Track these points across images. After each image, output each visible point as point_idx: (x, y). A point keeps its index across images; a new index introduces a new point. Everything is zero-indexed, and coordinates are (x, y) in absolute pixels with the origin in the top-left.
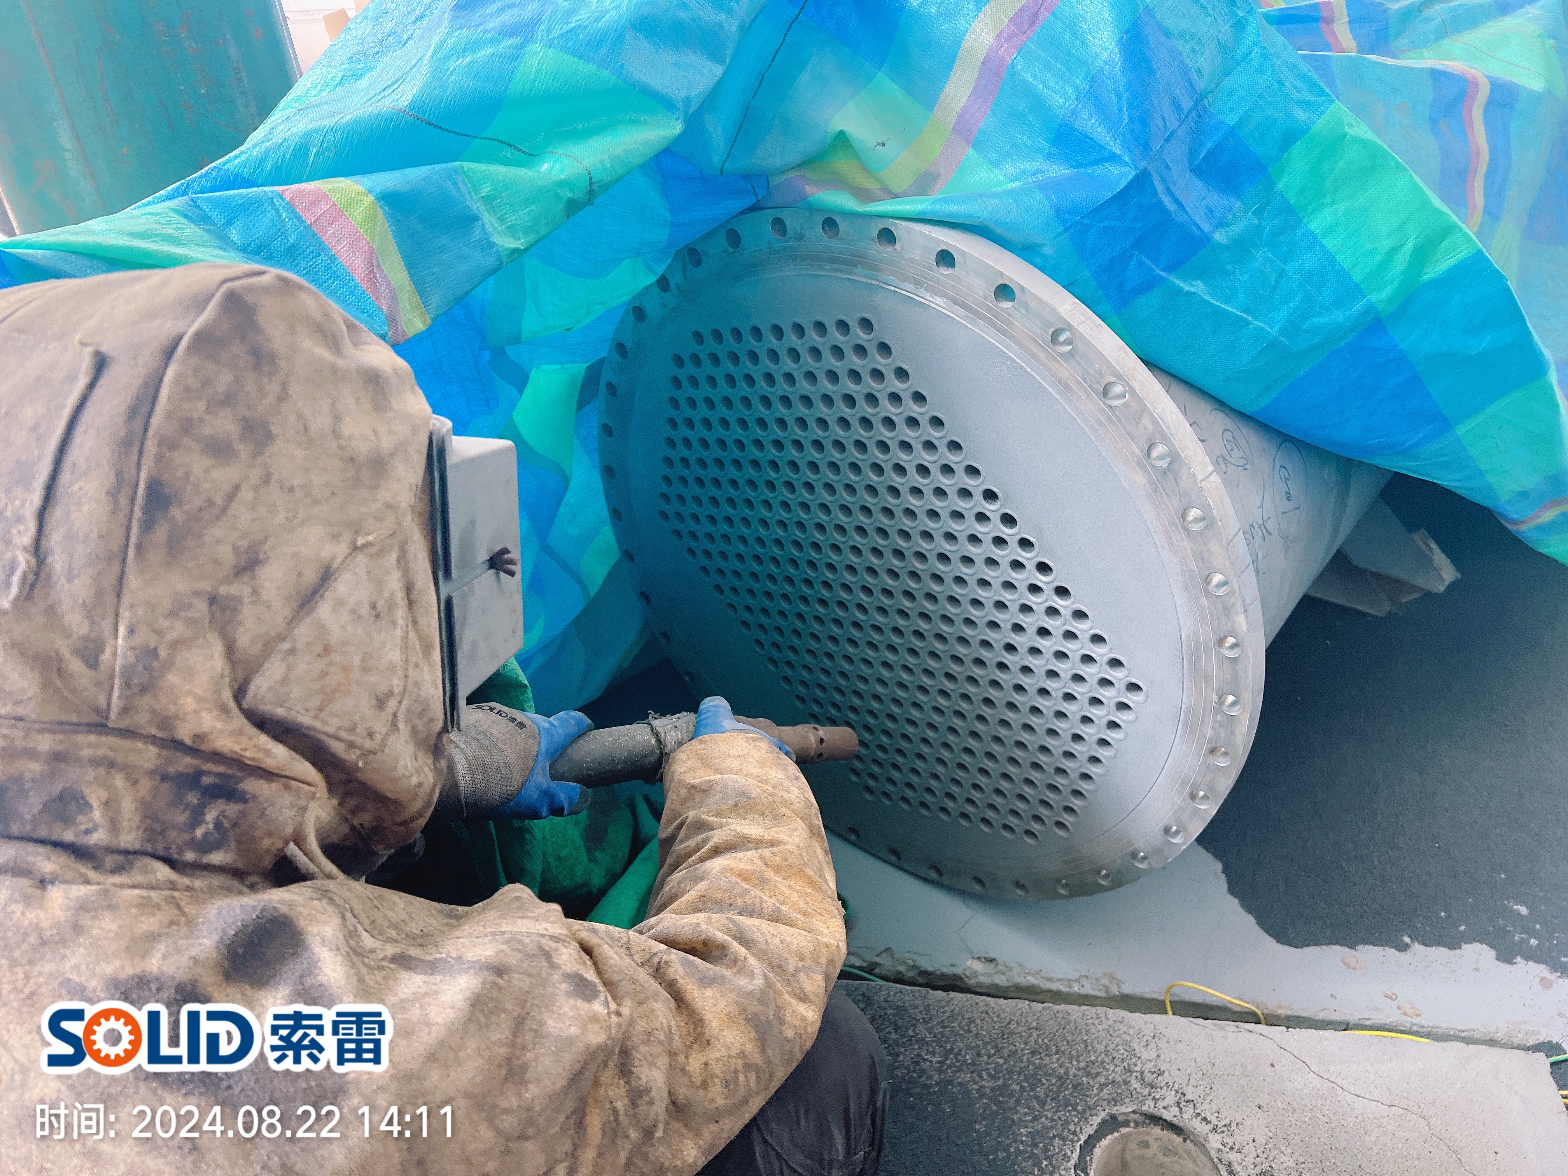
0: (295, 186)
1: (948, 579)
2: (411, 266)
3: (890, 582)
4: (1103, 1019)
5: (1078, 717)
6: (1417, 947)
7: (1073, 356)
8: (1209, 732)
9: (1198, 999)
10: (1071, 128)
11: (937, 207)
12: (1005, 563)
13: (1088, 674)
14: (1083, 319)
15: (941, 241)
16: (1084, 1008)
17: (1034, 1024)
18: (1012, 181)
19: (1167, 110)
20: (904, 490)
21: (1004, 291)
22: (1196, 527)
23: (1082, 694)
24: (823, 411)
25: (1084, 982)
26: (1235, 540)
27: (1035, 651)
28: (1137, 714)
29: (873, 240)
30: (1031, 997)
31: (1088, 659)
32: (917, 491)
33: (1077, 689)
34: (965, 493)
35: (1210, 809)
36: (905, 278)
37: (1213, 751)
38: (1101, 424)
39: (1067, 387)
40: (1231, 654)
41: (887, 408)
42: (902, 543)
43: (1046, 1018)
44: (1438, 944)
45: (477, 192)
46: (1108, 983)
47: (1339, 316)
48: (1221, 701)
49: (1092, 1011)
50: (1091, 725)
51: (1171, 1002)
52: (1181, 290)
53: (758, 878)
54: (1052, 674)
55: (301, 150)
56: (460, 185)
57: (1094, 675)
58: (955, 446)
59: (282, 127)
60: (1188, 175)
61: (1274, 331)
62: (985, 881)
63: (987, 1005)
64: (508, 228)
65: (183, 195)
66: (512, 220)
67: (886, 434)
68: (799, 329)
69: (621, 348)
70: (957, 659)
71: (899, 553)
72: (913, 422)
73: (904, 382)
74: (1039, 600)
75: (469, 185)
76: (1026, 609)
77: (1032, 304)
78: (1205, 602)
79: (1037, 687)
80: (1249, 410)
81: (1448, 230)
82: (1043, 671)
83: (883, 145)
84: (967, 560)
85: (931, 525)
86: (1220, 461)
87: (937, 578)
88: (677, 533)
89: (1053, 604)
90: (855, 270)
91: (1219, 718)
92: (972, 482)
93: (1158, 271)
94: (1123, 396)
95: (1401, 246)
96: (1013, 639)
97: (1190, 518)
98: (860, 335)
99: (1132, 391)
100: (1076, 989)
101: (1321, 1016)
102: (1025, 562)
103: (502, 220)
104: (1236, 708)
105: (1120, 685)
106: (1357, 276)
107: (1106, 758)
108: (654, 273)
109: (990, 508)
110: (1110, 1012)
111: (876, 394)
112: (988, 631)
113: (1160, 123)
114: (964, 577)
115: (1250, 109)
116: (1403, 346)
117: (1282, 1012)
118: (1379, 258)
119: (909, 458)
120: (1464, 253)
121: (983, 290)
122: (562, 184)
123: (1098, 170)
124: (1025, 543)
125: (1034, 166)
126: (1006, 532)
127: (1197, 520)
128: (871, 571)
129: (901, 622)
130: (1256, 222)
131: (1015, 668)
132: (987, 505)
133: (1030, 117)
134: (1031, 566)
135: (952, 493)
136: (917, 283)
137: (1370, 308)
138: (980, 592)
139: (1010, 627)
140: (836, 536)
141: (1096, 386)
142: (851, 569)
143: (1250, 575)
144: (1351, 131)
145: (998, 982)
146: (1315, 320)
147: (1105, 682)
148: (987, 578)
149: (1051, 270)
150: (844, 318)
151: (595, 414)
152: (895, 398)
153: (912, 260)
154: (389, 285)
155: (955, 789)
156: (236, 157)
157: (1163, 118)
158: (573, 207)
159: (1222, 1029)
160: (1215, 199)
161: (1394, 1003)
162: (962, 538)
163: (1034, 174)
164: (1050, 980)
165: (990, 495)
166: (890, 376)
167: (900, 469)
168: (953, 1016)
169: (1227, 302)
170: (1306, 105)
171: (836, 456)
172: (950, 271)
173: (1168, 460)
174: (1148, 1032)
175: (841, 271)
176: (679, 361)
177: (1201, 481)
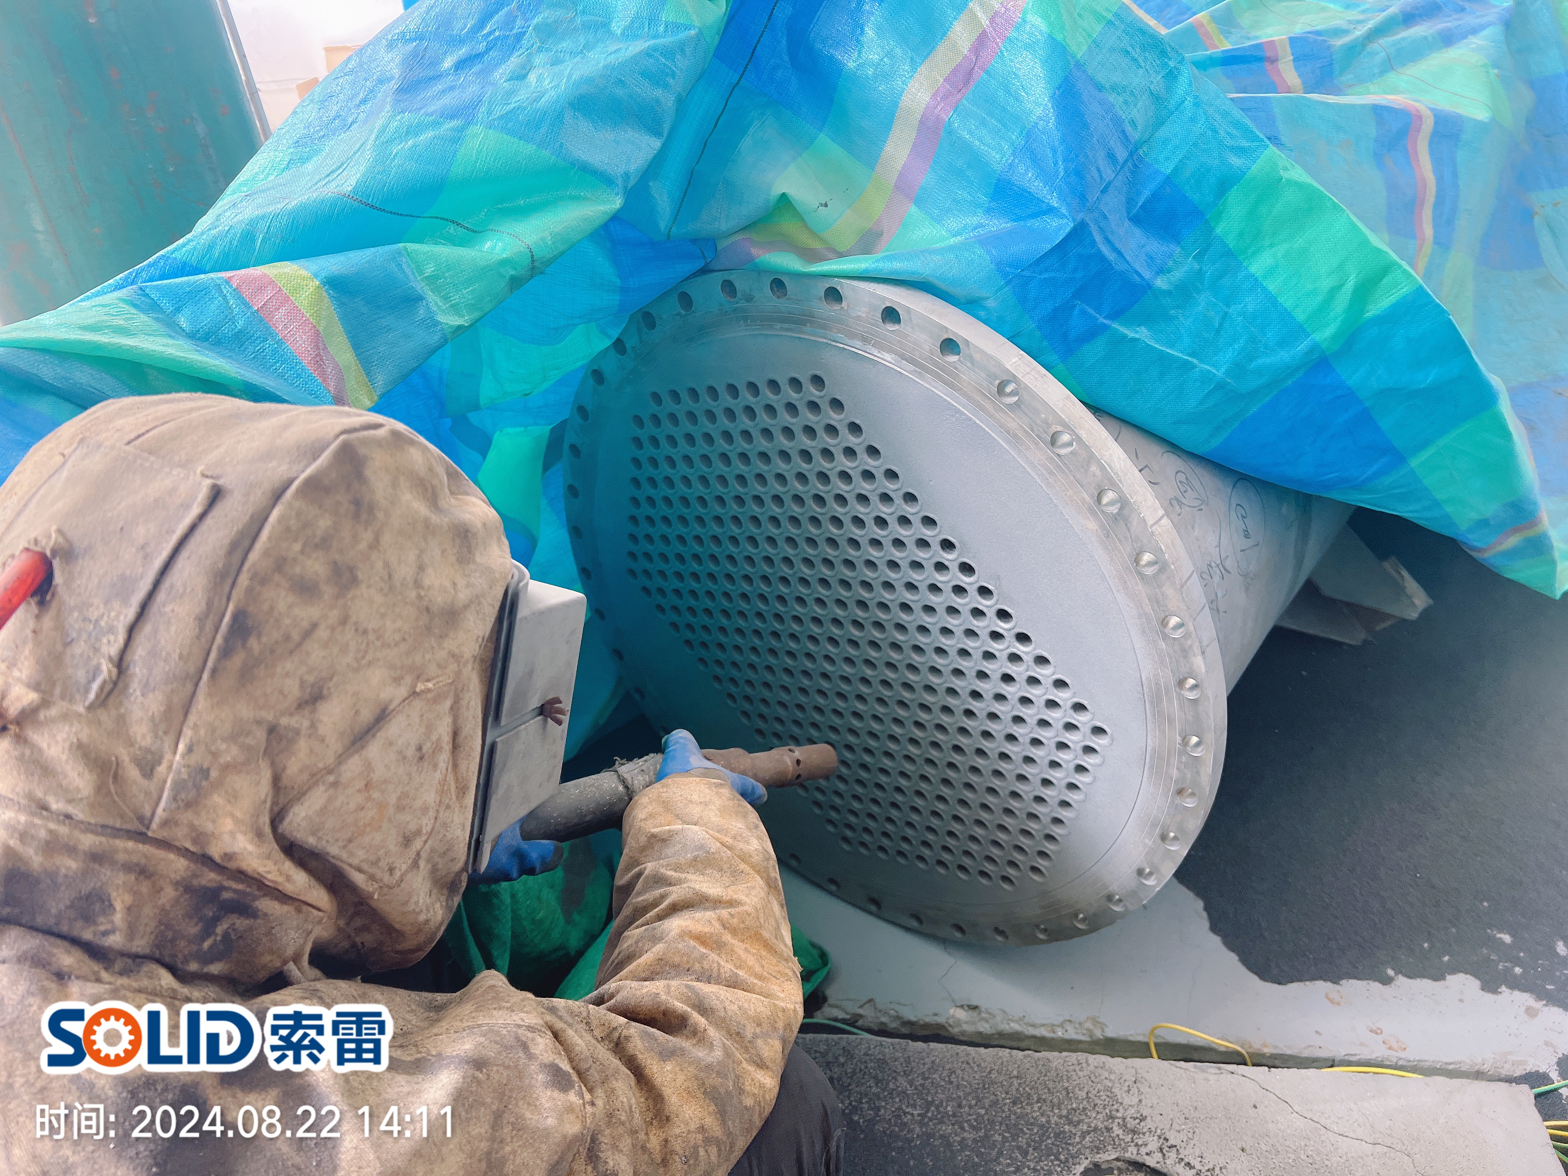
0: (242, 272)
1: (911, 628)
2: (357, 346)
3: (855, 633)
4: (1084, 1065)
5: (1046, 762)
6: (1401, 978)
7: (1019, 406)
8: (1175, 773)
9: (1182, 1040)
10: (1009, 183)
11: (881, 265)
12: (965, 611)
13: (1053, 719)
14: (1028, 370)
15: (885, 298)
16: (1065, 1054)
17: (1015, 1073)
18: (954, 236)
19: (1102, 162)
20: (864, 542)
21: (949, 345)
22: (1149, 571)
23: (1049, 739)
24: (782, 466)
25: (1068, 1026)
26: (1189, 583)
27: (1000, 697)
28: (1103, 757)
29: (820, 299)
30: (1015, 1044)
31: (1052, 704)
32: (876, 543)
33: (1044, 734)
34: (923, 543)
35: (1180, 850)
36: (852, 335)
37: (1180, 792)
38: (1051, 473)
39: (1016, 436)
40: (1192, 696)
41: (843, 463)
42: (865, 594)
43: (1027, 1066)
44: (1423, 976)
45: (421, 272)
46: (1091, 1027)
47: (1284, 356)
48: (1185, 742)
49: (1073, 1057)
50: (1060, 769)
51: (1156, 1045)
52: (1125, 336)
53: (715, 942)
54: (1018, 720)
55: (248, 236)
56: (404, 266)
57: (1059, 720)
58: (910, 498)
59: (228, 214)
60: (1127, 223)
61: (1220, 373)
62: (964, 927)
63: (968, 1055)
64: (452, 306)
65: (132, 283)
66: (455, 298)
67: (842, 488)
68: (753, 387)
69: (582, 410)
70: (925, 707)
71: (862, 604)
72: (868, 475)
73: (859, 436)
74: (1001, 647)
75: (413, 266)
76: (989, 656)
77: (977, 356)
78: (1163, 645)
79: (1005, 733)
80: (1201, 450)
81: (1387, 269)
82: (1009, 717)
83: (826, 205)
84: (929, 609)
85: (892, 576)
86: (1171, 505)
87: (901, 627)
88: (645, 590)
89: (1015, 651)
90: (804, 328)
91: (1184, 759)
92: (929, 533)
93: (1101, 320)
94: (1070, 444)
95: (1340, 286)
96: (978, 686)
97: (1143, 563)
98: (812, 392)
99: (1079, 439)
100: (1060, 1034)
101: (1305, 1054)
102: (985, 610)
103: (446, 298)
104: (1200, 749)
105: (1086, 729)
106: (1300, 316)
107: (1076, 801)
108: (609, 337)
109: (948, 557)
110: (1092, 1058)
111: (832, 449)
112: (954, 679)
113: (1096, 175)
114: (927, 626)
115: (1185, 157)
116: (1350, 382)
117: (1267, 1051)
118: (1320, 298)
119: (867, 511)
120: (1405, 290)
121: (928, 344)
122: (504, 262)
123: (1036, 223)
124: (984, 591)
125: (975, 220)
126: (965, 580)
127: (1150, 564)
128: (836, 622)
129: (869, 672)
130: (1197, 267)
131: (981, 714)
132: (945, 555)
133: (969, 173)
134: (991, 613)
135: (910, 543)
136: (865, 340)
137: (1314, 348)
138: (943, 640)
139: (974, 674)
140: (801, 589)
141: (1044, 435)
142: (817, 621)
143: (1206, 618)
144: (1286, 175)
145: (981, 1030)
146: (1260, 361)
147: (1070, 727)
148: (949, 627)
149: (995, 324)
150: (796, 376)
151: (560, 473)
152: (850, 452)
153: (859, 318)
154: (336, 366)
155: (930, 837)
156: (184, 245)
157: (1099, 170)
158: (516, 283)
159: (1204, 1071)
160: (1155, 247)
161: (1379, 1038)
162: (923, 587)
163: (975, 229)
164: (1033, 1025)
165: (947, 545)
166: (843, 431)
167: (858, 522)
168: (933, 1068)
169: (1172, 346)
170: (1240, 151)
171: (796, 510)
172: (896, 327)
173: (1119, 505)
174: (1130, 1077)
175: (788, 330)
176: (639, 421)
177: (1152, 526)
